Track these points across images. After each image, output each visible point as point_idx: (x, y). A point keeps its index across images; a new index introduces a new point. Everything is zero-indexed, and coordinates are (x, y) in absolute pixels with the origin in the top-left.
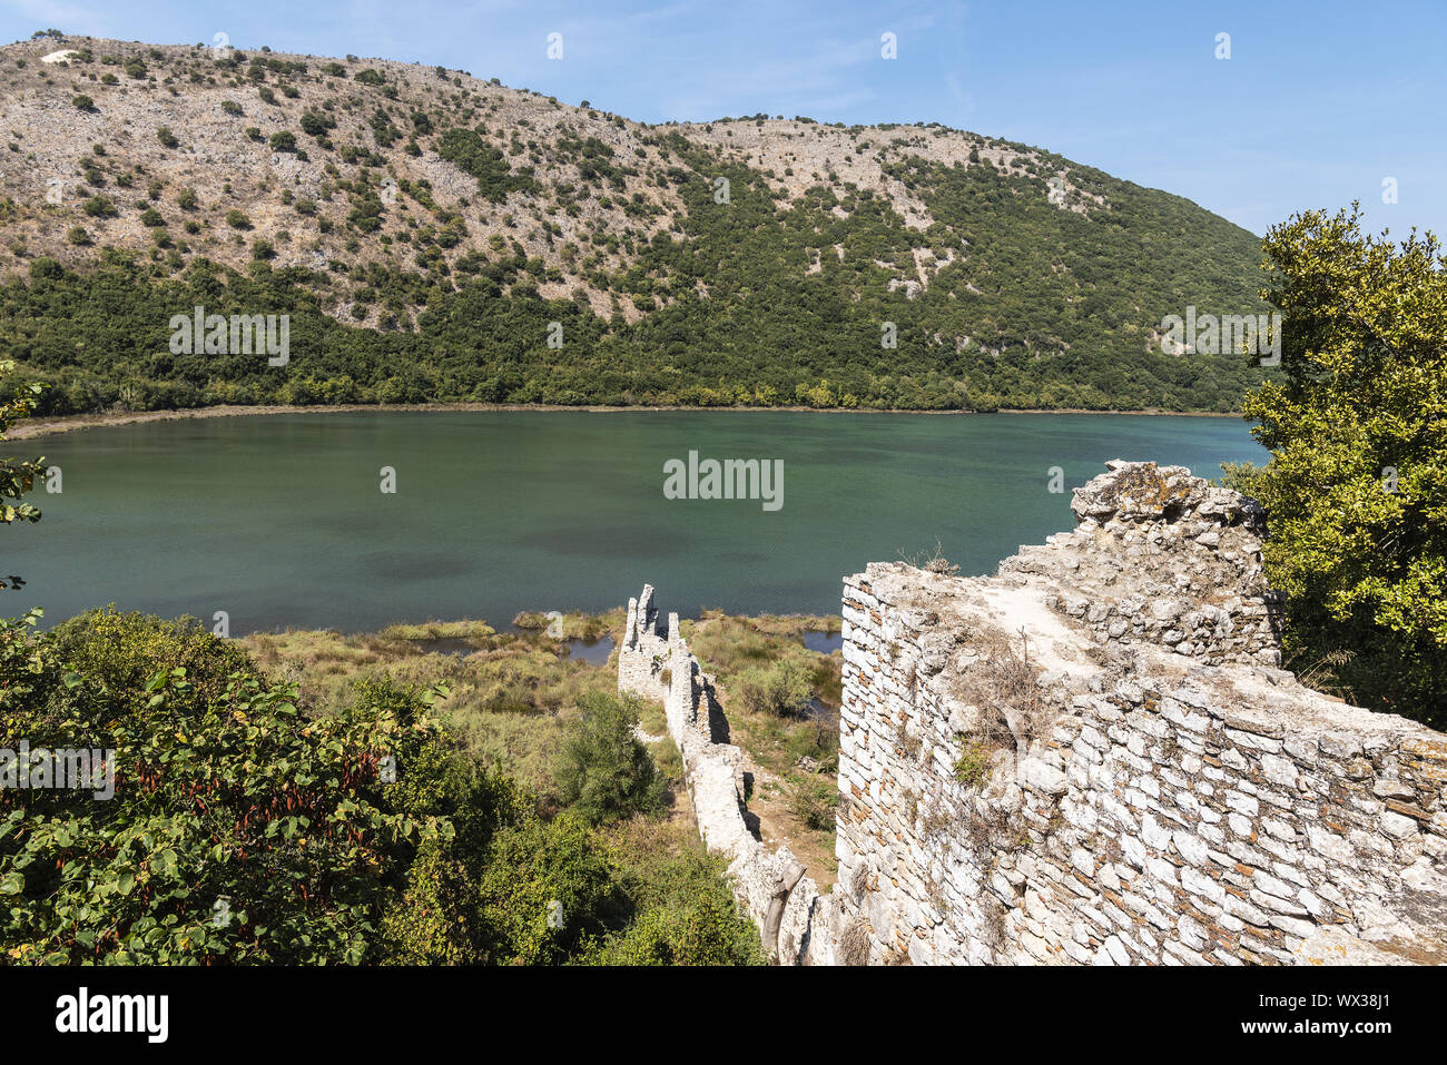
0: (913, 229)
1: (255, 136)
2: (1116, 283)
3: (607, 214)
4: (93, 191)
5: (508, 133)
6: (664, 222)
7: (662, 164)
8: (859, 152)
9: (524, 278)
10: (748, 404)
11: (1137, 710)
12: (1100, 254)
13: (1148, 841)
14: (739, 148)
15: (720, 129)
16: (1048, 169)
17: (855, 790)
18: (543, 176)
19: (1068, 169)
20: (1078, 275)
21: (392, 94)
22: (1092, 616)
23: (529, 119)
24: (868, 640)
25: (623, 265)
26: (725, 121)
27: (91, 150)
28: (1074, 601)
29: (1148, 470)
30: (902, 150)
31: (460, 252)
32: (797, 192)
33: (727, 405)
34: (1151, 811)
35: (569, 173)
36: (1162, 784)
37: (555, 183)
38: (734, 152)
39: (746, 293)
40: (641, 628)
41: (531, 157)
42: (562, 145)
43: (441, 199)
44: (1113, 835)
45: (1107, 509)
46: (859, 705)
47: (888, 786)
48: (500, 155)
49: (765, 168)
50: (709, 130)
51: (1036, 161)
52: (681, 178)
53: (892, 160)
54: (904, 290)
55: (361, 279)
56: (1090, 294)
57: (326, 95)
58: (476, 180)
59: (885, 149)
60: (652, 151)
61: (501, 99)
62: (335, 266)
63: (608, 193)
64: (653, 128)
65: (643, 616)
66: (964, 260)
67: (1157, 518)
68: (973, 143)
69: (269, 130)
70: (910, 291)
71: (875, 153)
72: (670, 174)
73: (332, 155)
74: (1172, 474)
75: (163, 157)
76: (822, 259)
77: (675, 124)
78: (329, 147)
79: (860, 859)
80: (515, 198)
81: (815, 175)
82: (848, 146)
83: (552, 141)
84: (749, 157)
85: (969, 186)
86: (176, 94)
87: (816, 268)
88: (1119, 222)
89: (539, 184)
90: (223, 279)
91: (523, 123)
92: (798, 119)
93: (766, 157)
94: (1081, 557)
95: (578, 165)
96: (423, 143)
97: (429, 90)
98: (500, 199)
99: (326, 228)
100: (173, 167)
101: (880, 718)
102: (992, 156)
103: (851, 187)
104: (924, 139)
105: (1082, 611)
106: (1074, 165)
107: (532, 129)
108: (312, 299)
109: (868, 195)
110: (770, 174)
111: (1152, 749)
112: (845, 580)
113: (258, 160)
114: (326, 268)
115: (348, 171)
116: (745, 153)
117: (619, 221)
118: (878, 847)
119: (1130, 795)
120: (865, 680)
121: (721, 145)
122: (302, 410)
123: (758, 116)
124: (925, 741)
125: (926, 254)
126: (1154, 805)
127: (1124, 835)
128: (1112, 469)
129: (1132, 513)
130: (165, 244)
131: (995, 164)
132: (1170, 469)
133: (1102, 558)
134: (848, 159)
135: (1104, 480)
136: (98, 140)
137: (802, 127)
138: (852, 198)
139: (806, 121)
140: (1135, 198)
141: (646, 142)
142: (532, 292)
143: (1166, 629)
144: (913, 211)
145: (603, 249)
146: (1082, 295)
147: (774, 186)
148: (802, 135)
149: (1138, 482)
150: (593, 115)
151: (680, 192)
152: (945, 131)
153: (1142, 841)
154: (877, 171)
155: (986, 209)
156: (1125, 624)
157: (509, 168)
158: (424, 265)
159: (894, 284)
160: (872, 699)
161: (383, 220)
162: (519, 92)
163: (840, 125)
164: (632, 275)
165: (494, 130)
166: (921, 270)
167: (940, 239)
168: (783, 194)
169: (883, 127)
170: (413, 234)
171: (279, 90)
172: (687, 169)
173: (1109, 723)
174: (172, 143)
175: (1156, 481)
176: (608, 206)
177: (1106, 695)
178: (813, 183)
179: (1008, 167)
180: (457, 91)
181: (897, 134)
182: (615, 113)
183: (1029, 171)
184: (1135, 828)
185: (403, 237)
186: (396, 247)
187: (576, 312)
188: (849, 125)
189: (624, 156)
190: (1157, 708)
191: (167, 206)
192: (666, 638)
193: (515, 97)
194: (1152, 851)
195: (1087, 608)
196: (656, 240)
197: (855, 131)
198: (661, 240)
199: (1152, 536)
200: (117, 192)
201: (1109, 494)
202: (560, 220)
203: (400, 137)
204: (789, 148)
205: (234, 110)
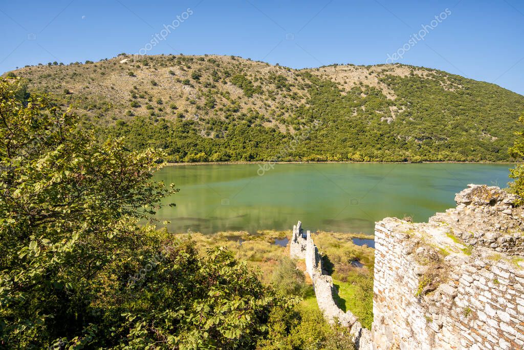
0: (390, 100)
1: (179, 81)
2: (467, 116)
3: (284, 100)
4: (133, 100)
5: (253, 75)
6: (303, 101)
7: (302, 82)
8: (370, 74)
9: (258, 121)
10: (331, 161)
11: (483, 269)
12: (460, 105)
13: (488, 313)
14: (328, 76)
15: (322, 70)
16: (440, 76)
17: (380, 291)
18: (265, 88)
19: (447, 76)
20: (452, 113)
21: (218, 66)
22: (464, 237)
23: (259, 70)
24: (384, 243)
25: (290, 116)
26: (324, 67)
27: (133, 88)
28: (457, 232)
29: (484, 188)
30: (385, 73)
31: (239, 114)
32: (348, 89)
33: (324, 161)
34: (488, 303)
35: (272, 87)
36: (492, 294)
37: (268, 90)
38: (326, 77)
39: (331, 124)
40: (298, 235)
41: (260, 82)
42: (270, 78)
43: (233, 97)
44: (475, 310)
45: (468, 201)
46: (381, 264)
47: (391, 291)
48: (251, 82)
49: (337, 81)
50: (318, 70)
51: (435, 74)
52: (309, 86)
53: (382, 77)
54: (387, 121)
55: (208, 123)
56: (457, 120)
57: (199, 67)
58: (243, 90)
59: (379, 73)
60: (299, 78)
61: (251, 65)
62: (201, 119)
63: (285, 93)
64: (299, 70)
65: (298, 231)
66: (409, 109)
67: (487, 204)
68: (412, 69)
69: (182, 79)
70: (389, 121)
71: (376, 74)
72: (305, 85)
73: (200, 85)
74: (492, 189)
75: (152, 89)
76: (357, 111)
77: (307, 69)
78: (200, 83)
79: (382, 314)
80: (255, 95)
81: (354, 83)
82: (366, 72)
83: (267, 77)
84: (332, 78)
85: (410, 84)
86: (156, 70)
87: (355, 114)
88: (468, 94)
89: (263, 91)
90: (169, 124)
91: (258, 72)
92: (348, 64)
93: (338, 78)
94: (459, 217)
95: (275, 84)
96: (227, 80)
97: (229, 63)
98: (251, 96)
99: (198, 108)
100: (155, 91)
101: (389, 268)
102: (419, 73)
103: (367, 86)
104: (393, 69)
105: (460, 236)
106: (450, 75)
107: (261, 73)
108: (194, 130)
109: (373, 89)
110: (339, 84)
111: (488, 283)
112: (376, 223)
113: (178, 88)
114: (198, 120)
115: (205, 90)
116: (330, 77)
117: (289, 102)
118: (388, 310)
119: (481, 298)
120: (383, 256)
121: (322, 75)
122: (190, 164)
123: (335, 64)
124: (405, 276)
125: (395, 108)
126: (489, 301)
127: (478, 311)
128: (470, 187)
129: (478, 202)
130: (153, 114)
131: (420, 76)
132: (492, 187)
133: (467, 218)
134: (366, 77)
135: (467, 191)
136: (135, 85)
137: (350, 67)
138: (368, 90)
139: (351, 65)
140: (474, 85)
141: (298, 75)
142: (260, 125)
143: (491, 243)
144: (390, 93)
145: (283, 111)
146: (454, 120)
147: (340, 87)
148: (350, 70)
149: (480, 192)
150: (280, 68)
151: (308, 91)
152: (401, 65)
153: (485, 313)
154: (376, 80)
155: (416, 91)
156: (476, 241)
157: (254, 86)
158: (227, 118)
159: (383, 119)
160: (386, 262)
161: (216, 105)
162: (256, 62)
163: (363, 66)
164: (293, 119)
165: (249, 75)
166: (393, 114)
167: (400, 102)
168: (343, 90)
169: (379, 66)
170: (224, 108)
171: (185, 67)
172: (310, 83)
173: (472, 273)
174: (155, 84)
175: (487, 192)
176: (285, 97)
177: (471, 264)
178: (354, 86)
179: (424, 76)
180: (237, 63)
181: (383, 68)
182: (287, 67)
183: (433, 78)
184: (483, 308)
185: (221, 110)
186: (219, 113)
187: (275, 131)
188: (366, 66)
189: (290, 80)
190: (490, 269)
191: (154, 104)
192: (306, 239)
193: (255, 64)
194: (489, 317)
195: (462, 234)
196: (300, 107)
197: (368, 67)
198: (302, 107)
199: (486, 210)
200: (139, 100)
201: (469, 196)
202: (269, 102)
203: (221, 78)
204: (345, 75)
205: (173, 74)
